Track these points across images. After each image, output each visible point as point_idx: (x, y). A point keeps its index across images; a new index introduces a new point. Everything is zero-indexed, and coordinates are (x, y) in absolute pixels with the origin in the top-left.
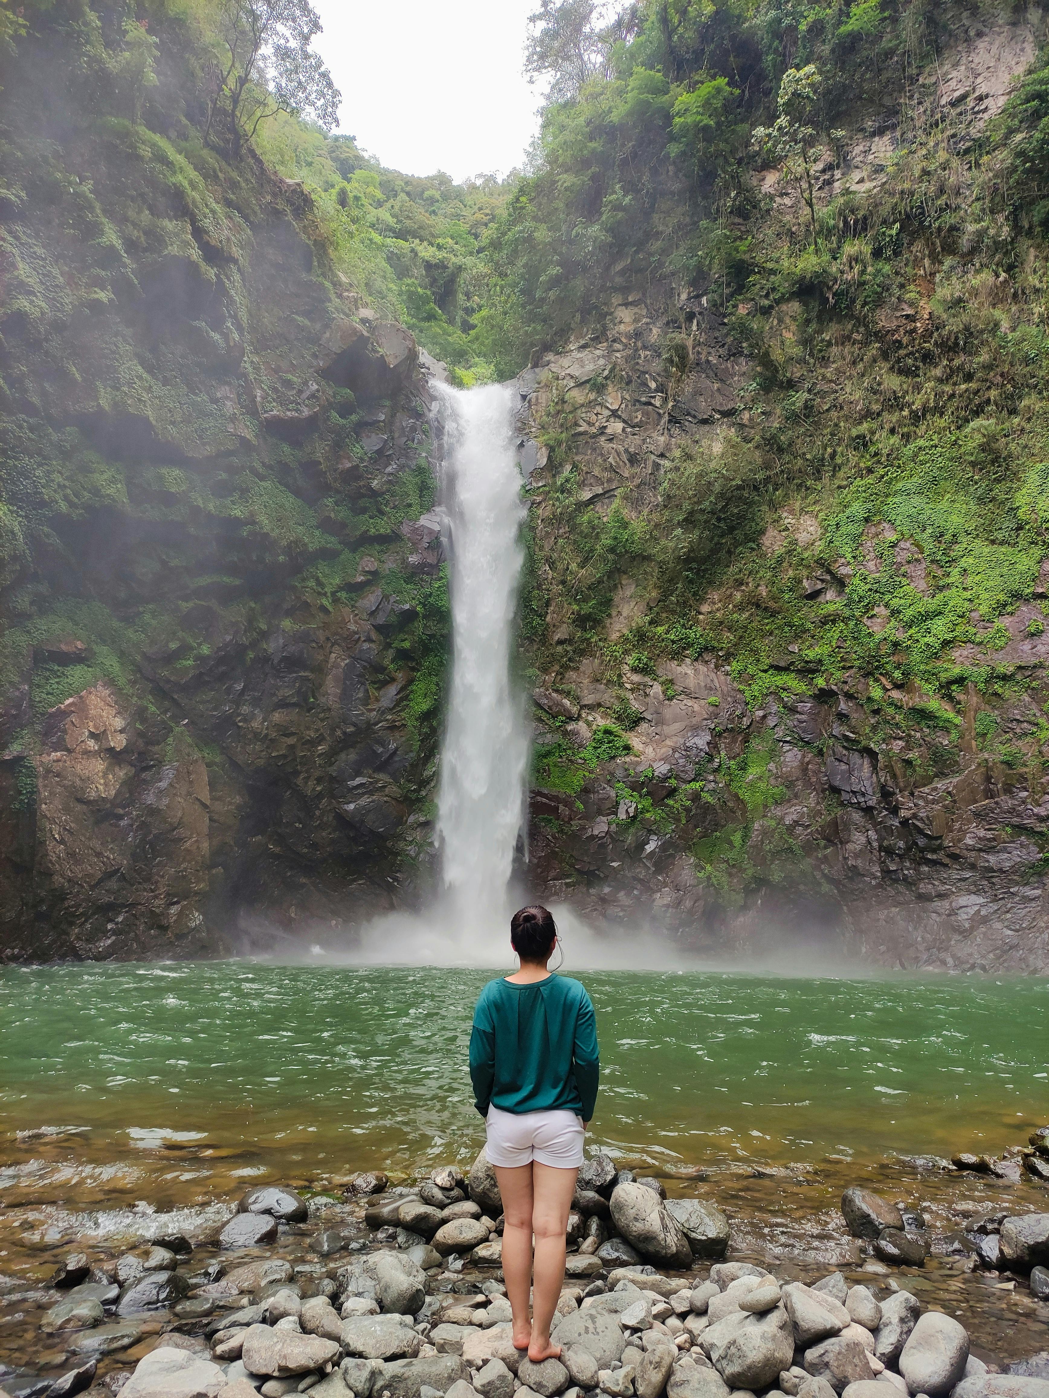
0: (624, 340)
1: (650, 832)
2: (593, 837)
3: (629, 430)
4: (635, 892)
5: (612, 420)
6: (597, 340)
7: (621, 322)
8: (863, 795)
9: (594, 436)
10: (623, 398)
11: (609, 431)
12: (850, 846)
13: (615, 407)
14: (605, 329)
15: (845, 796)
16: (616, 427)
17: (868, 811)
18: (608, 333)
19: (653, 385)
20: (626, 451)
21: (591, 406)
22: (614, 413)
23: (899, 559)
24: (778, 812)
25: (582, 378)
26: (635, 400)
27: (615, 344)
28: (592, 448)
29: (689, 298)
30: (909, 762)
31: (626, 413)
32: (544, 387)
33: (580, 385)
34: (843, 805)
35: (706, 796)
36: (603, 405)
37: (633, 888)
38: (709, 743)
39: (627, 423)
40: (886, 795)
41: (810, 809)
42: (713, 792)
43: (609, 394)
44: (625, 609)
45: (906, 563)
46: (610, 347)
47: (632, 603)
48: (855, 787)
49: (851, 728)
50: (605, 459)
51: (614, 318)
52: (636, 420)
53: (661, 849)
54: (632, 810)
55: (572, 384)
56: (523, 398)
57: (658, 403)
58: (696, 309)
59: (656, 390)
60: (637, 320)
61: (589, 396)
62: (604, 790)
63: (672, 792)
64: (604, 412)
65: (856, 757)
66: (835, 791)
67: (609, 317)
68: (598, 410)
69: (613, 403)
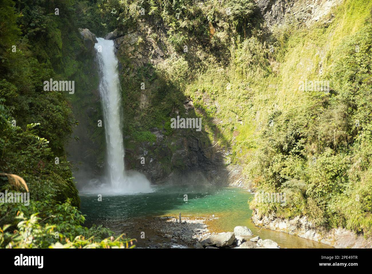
0: (142, 32)
1: (151, 158)
2: (138, 160)
3: (144, 57)
6: (135, 31)
7: (141, 27)
8: (196, 148)
9: (135, 59)
10: (142, 48)
11: (139, 57)
12: (193, 159)
13: (140, 51)
14: (137, 28)
15: (192, 149)
16: (140, 56)
17: (196, 152)
19: (149, 45)
20: (143, 63)
21: (134, 51)
22: (140, 53)
23: (204, 97)
24: (178, 151)
25: (132, 44)
26: (145, 49)
27: (139, 32)
28: (134, 62)
29: (158, 23)
30: (204, 143)
31: (143, 53)
32: (122, 46)
33: (131, 46)
34: (191, 150)
35: (163, 149)
36: (137, 51)
37: (147, 170)
38: (163, 136)
39: (143, 55)
40: (200, 149)
41: (185, 151)
42: (164, 148)
43: (138, 48)
44: (144, 103)
45: (205, 99)
46: (138, 33)
47: (145, 101)
48: (194, 147)
49: (193, 134)
50: (138, 65)
51: (139, 25)
52: (145, 54)
53: (153, 161)
54: (147, 153)
55: (129, 45)
56: (117, 48)
57: (150, 50)
58: (160, 26)
59: (150, 46)
60: (145, 26)
61: (134, 48)
62: (141, 149)
63: (155, 148)
64: (137, 52)
65: (194, 140)
66: (190, 147)
67: (137, 25)
68: (136, 52)
69: (140, 50)
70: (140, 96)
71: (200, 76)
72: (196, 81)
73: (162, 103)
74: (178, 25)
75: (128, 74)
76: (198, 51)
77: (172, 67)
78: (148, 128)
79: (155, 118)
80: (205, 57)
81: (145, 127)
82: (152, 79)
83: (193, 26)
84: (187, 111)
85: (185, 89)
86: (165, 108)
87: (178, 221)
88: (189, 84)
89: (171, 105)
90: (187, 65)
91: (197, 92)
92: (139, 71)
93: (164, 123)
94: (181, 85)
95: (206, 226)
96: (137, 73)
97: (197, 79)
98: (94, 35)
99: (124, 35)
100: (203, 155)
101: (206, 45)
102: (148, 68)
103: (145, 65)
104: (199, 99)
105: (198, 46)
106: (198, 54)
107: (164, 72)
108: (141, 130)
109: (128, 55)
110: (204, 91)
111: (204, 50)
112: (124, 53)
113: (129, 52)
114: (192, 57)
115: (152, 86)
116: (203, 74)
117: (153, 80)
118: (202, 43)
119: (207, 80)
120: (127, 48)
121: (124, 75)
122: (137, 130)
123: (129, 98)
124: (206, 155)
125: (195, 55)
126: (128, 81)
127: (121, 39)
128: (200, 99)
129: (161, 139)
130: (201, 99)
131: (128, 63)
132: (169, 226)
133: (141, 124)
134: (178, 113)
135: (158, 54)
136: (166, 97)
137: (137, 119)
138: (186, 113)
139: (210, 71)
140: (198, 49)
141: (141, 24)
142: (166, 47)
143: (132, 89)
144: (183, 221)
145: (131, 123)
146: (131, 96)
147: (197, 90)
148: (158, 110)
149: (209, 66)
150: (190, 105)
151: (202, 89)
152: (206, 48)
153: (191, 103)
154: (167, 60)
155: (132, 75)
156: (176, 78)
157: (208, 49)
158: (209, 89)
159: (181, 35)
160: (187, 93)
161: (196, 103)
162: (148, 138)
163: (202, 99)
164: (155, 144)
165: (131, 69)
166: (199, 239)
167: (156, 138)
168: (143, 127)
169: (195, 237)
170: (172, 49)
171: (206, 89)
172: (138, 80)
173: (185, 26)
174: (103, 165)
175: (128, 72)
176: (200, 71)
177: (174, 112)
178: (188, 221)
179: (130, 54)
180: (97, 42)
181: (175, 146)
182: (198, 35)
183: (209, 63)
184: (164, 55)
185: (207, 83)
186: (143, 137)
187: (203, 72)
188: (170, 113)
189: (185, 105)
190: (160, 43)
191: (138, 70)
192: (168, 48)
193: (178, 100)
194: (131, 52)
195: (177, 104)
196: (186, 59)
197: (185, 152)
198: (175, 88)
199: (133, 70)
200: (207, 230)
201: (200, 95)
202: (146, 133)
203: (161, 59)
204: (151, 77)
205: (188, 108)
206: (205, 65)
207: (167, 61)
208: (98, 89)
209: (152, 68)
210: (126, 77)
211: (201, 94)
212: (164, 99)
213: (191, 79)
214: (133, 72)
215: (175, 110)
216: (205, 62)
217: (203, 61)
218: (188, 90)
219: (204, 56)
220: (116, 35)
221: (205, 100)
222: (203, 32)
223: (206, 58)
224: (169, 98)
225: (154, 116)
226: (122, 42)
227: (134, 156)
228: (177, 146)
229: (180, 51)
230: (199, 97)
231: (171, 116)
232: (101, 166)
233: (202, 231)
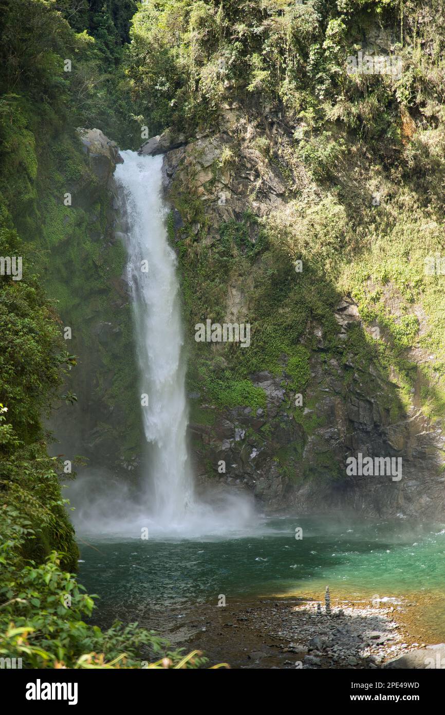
0: (231, 134)
1: (253, 447)
2: (222, 451)
3: (235, 196)
4: (245, 480)
5: (224, 190)
6: (213, 132)
7: (228, 122)
8: (365, 424)
9: (214, 201)
10: (231, 175)
13: (226, 182)
14: (218, 124)
15: (356, 425)
16: (227, 195)
17: (367, 432)
18: (220, 127)
19: (249, 166)
20: (234, 211)
21: (212, 182)
22: (226, 186)
23: (387, 296)
24: (322, 431)
25: (206, 165)
26: (238, 176)
27: (225, 136)
28: (212, 209)
29: (271, 112)
30: (388, 410)
31: (233, 185)
32: (182, 170)
33: (205, 169)
34: (355, 429)
35: (282, 425)
36: (219, 181)
37: (244, 478)
38: (284, 394)
39: (234, 191)
40: (376, 426)
41: (339, 430)
42: (286, 422)
43: (222, 174)
44: (235, 311)
45: (390, 299)
46: (222, 138)
47: (239, 307)
48: (361, 420)
49: (360, 388)
50: (221, 217)
51: (223, 118)
52: (240, 190)
53: (259, 456)
54: (243, 435)
55: (200, 168)
56: (170, 176)
57: (252, 178)
58: (275, 120)
59: (251, 170)
60: (238, 120)
61: (210, 176)
62: (227, 424)
63: (264, 424)
64: (220, 185)
65: (362, 403)
66: (351, 422)
67: (220, 118)
68: (216, 184)
69: (225, 180)
70: (225, 293)
71: (377, 243)
72: (366, 256)
73: (281, 311)
74: (320, 115)
75: (197, 239)
76: (370, 178)
77: (306, 221)
78: (245, 372)
79: (263, 349)
80: (389, 195)
81: (239, 369)
82: (257, 251)
83: (359, 118)
84: (343, 330)
85: (338, 274)
86: (289, 322)
87: (323, 609)
88: (349, 262)
89: (303, 314)
90: (344, 215)
91: (369, 282)
92: (222, 231)
93: (285, 361)
94: (328, 266)
95: (393, 625)
96: (218, 237)
97: (369, 250)
98: (114, 143)
99: (186, 143)
100: (385, 442)
101: (392, 164)
102: (246, 223)
103: (238, 216)
104: (373, 299)
105: (372, 167)
106: (372, 188)
107: (286, 234)
108: (228, 379)
109: (195, 192)
110: (386, 280)
111: (387, 177)
112: (188, 188)
113: (199, 184)
114: (357, 196)
115: (255, 268)
116: (383, 237)
117: (258, 254)
118: (382, 158)
119: (393, 251)
120: (195, 174)
121: (188, 241)
122: (218, 378)
123: (199, 299)
124: (392, 442)
125: (365, 188)
126: (197, 255)
127: (179, 154)
128: (375, 300)
129: (278, 401)
130: (378, 299)
131: (197, 212)
132: (300, 623)
133: (229, 361)
134: (320, 334)
135: (270, 188)
136: (291, 294)
137: (217, 351)
138: (341, 336)
139: (403, 230)
140: (371, 173)
141: (230, 116)
142: (291, 170)
143: (207, 277)
144: (335, 610)
145: (203, 361)
146: (204, 294)
147: (369, 278)
148: (270, 329)
149: (401, 216)
150: (351, 316)
151: (382, 274)
152: (393, 171)
153: (354, 310)
154: (293, 202)
155: (206, 241)
156: (316, 248)
157: (397, 173)
158: (400, 274)
159: (328, 139)
160: (343, 284)
161: (366, 310)
162: (246, 398)
163: (382, 300)
164: (263, 412)
165: (202, 228)
166: (378, 659)
167: (265, 397)
168: (232, 369)
169: (365, 654)
170: (305, 175)
171: (393, 275)
172: (222, 254)
173: (339, 117)
174: (135, 464)
175: (197, 234)
176: (376, 229)
177: (311, 333)
178: (348, 611)
179: (201, 189)
180: (120, 160)
181: (314, 417)
182: (372, 138)
183: (401, 208)
184: (285, 192)
185: (395, 260)
186: (234, 394)
187: (384, 231)
188: (300, 335)
189: (337, 316)
190: (274, 161)
191: (220, 229)
192: (295, 172)
193: (320, 304)
194: (204, 185)
195: (319, 312)
196: (341, 198)
197: (339, 434)
198: (314, 272)
199: (209, 229)
200: (399, 637)
201: (376, 290)
202: (240, 385)
203: (279, 200)
204: (253, 245)
205: (346, 322)
206: (390, 213)
207: (293, 205)
208: (123, 277)
209: (256, 223)
210: (190, 246)
211: (378, 288)
212: (287, 301)
213: (354, 249)
214: (209, 233)
215: (312, 328)
216: (388, 208)
217: (385, 205)
218: (345, 277)
219: (386, 191)
220: (167, 144)
221: (389, 302)
222: (384, 131)
223: (390, 197)
224: (297, 298)
225: (261, 344)
226: (182, 161)
227: (211, 443)
228: (318, 417)
229: (326, 179)
230: (373, 294)
231: (302, 342)
232: (130, 467)
233: (384, 637)
